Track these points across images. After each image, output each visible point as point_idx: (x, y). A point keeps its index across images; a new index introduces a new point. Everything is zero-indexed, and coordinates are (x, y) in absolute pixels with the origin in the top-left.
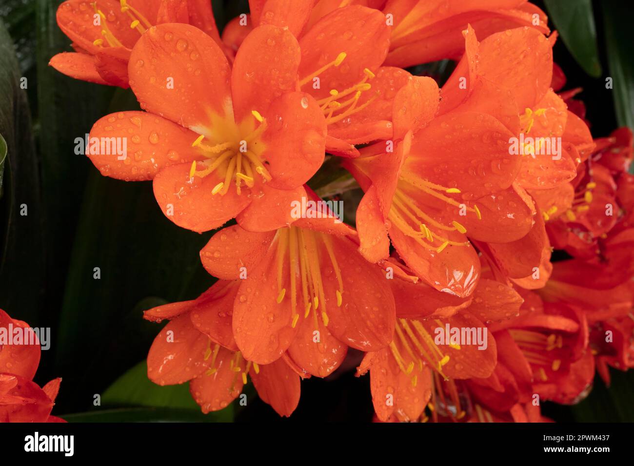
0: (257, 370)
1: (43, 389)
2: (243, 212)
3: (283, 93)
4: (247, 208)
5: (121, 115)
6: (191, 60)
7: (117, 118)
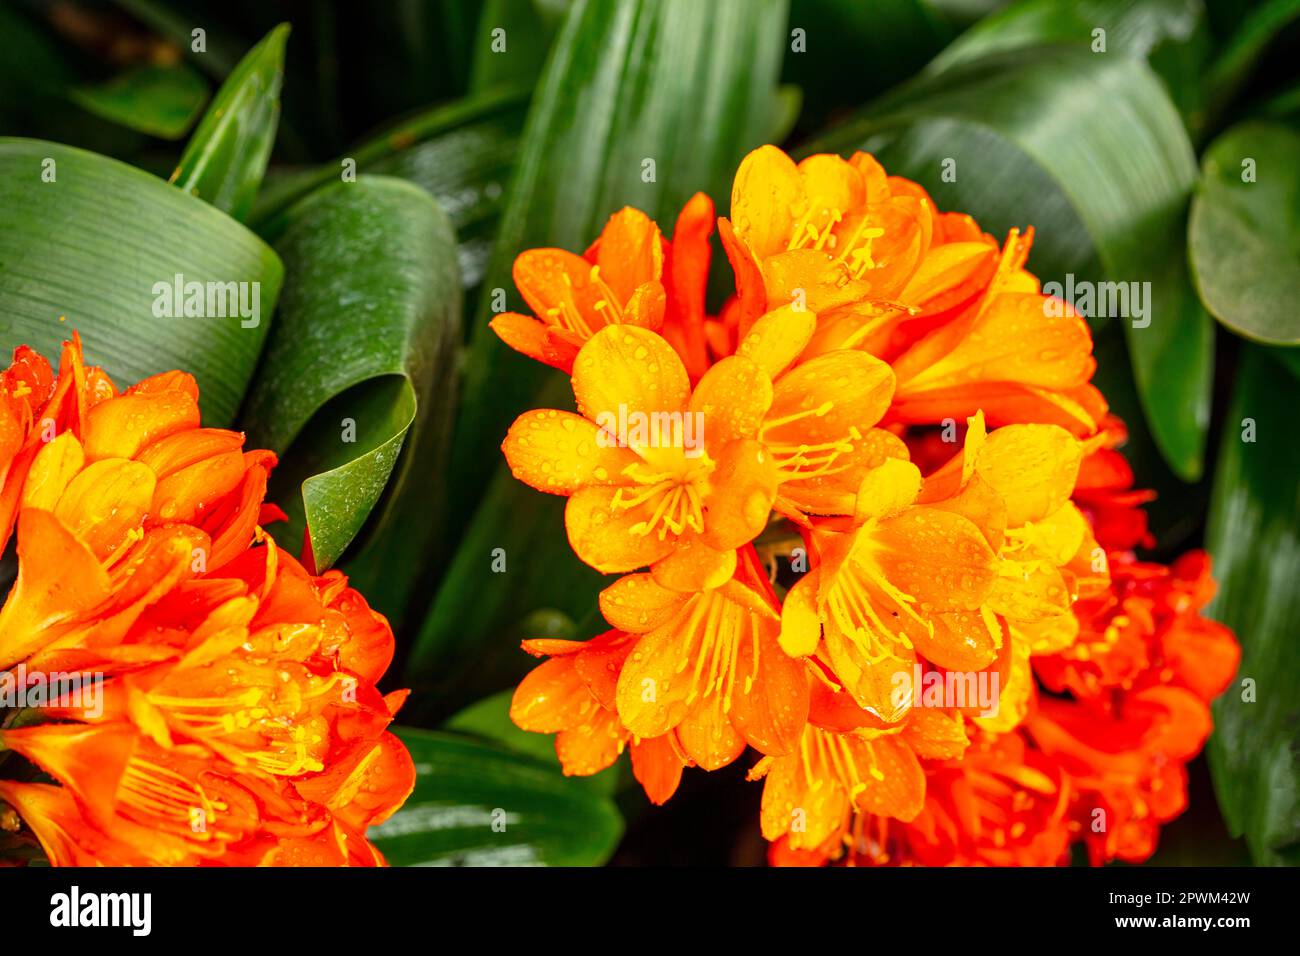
0: (637, 741)
1: (384, 699)
2: (661, 561)
3: (742, 439)
4: (666, 558)
5: (553, 413)
6: (648, 370)
7: (547, 416)
